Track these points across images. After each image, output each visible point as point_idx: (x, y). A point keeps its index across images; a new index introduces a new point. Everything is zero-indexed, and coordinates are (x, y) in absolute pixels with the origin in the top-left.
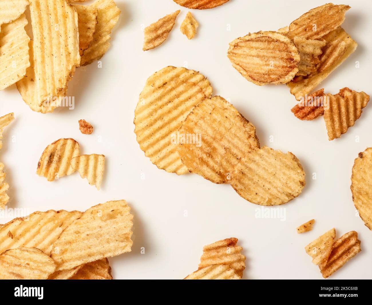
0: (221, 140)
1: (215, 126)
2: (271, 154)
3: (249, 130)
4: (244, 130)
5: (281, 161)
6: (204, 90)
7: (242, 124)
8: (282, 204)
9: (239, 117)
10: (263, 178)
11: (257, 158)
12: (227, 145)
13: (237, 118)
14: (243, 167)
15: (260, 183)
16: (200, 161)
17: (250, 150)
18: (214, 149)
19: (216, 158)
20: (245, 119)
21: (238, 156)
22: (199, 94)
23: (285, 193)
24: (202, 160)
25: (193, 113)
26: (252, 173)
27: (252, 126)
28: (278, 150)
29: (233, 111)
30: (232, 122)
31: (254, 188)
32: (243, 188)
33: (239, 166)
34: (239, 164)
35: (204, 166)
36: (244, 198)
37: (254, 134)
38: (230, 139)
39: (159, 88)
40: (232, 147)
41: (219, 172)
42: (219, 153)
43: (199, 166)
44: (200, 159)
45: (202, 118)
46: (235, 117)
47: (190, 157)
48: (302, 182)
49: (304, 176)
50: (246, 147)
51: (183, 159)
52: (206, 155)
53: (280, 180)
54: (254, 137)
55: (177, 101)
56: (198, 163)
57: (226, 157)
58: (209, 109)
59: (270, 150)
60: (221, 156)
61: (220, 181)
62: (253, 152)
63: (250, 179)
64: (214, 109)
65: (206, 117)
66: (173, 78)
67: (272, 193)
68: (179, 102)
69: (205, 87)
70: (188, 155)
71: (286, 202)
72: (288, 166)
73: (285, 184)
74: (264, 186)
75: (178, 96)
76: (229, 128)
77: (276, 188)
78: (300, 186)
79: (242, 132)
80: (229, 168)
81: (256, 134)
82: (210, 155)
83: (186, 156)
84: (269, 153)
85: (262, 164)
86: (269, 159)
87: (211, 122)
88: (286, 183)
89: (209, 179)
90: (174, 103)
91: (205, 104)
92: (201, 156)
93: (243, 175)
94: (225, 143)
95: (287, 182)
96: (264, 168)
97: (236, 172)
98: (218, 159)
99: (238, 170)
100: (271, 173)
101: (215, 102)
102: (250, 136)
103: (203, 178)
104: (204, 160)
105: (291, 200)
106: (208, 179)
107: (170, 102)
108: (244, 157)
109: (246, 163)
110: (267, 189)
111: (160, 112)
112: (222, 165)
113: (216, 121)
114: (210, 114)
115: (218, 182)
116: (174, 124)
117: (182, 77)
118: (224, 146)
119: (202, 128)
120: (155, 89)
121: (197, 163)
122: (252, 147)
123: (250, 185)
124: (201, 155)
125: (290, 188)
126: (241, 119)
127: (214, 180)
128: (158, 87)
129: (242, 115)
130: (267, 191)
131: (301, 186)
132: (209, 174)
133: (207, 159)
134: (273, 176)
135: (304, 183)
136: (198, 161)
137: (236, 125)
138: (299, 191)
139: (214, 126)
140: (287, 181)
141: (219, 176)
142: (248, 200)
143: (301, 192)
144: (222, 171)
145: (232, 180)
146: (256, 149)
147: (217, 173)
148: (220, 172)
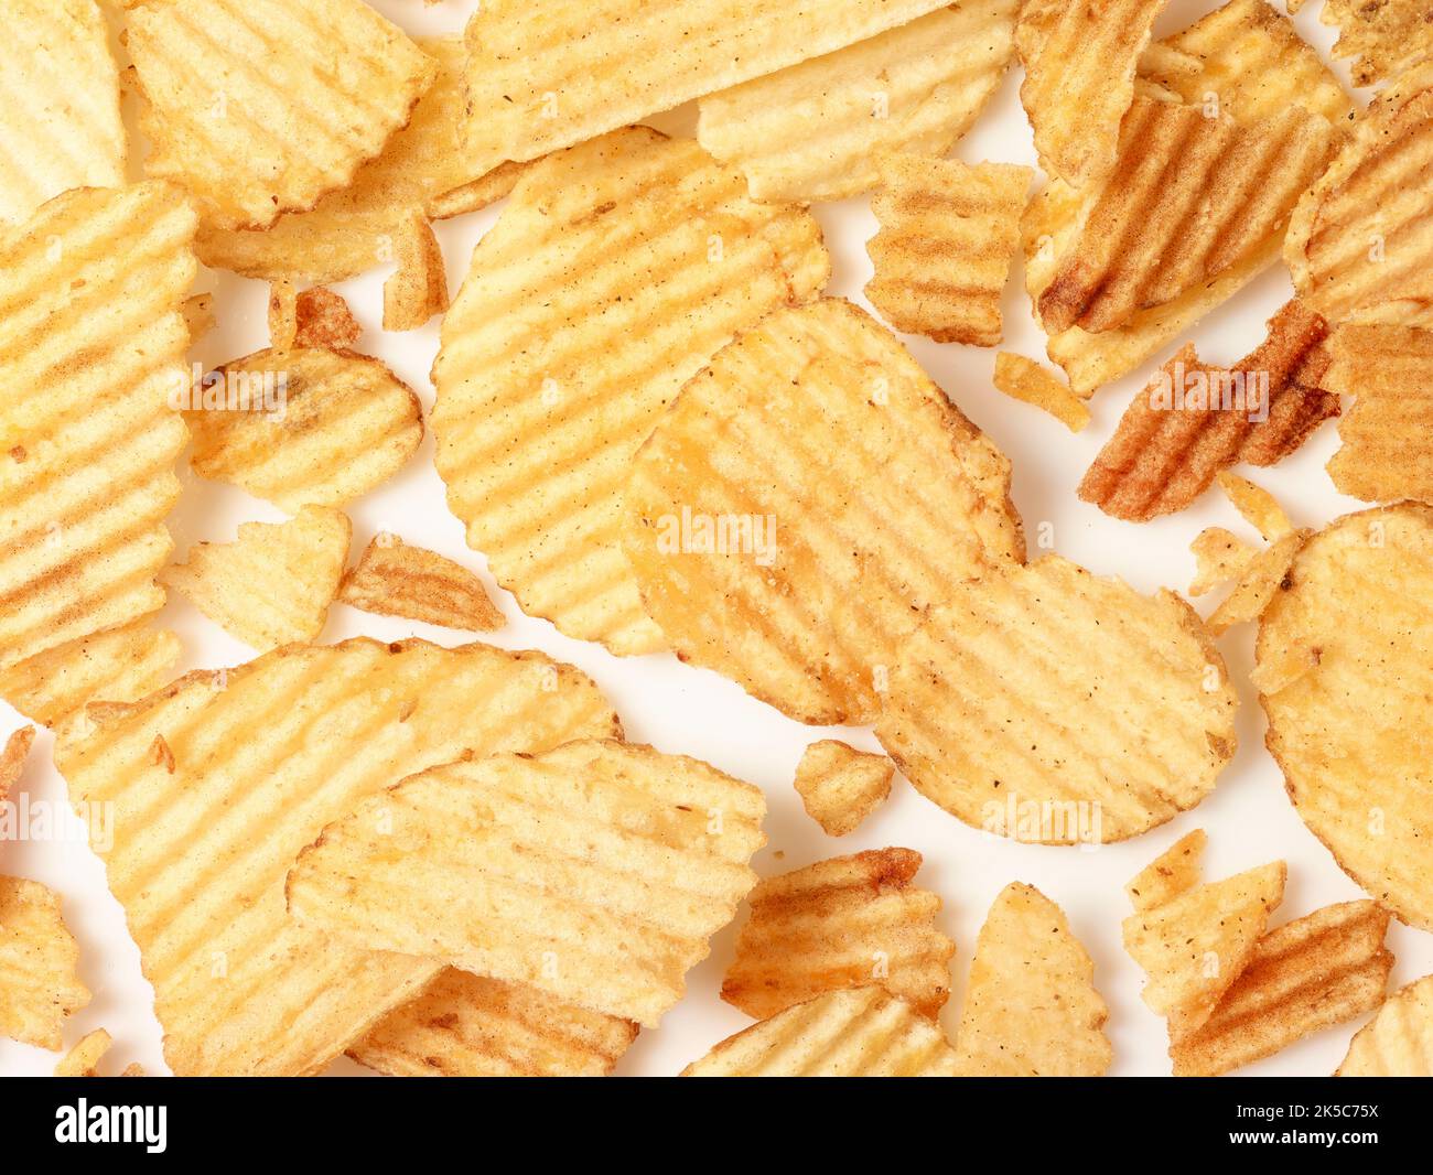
0: (838, 514)
1: (815, 446)
2: (1078, 593)
3: (978, 473)
4: (956, 470)
5: (1122, 631)
6: (787, 262)
7: (946, 440)
8: (1116, 840)
9: (932, 407)
10: (1033, 710)
11: (1009, 612)
12: (867, 539)
13: (923, 411)
14: (939, 653)
15: (1017, 730)
16: (733, 609)
17: (976, 572)
18: (805, 555)
19: (809, 600)
20: (964, 418)
21: (916, 594)
22: (761, 278)
23: (1136, 789)
24: (742, 606)
25: (711, 374)
26: (979, 684)
27: (994, 456)
28: (1115, 579)
29: (908, 378)
30: (900, 431)
31: (988, 755)
32: (932, 751)
33: (922, 646)
34: (922, 638)
35: (750, 633)
36: (938, 803)
37: (999, 493)
38: (884, 511)
39: (576, 223)
40: (889, 550)
41: (819, 667)
42: (827, 575)
43: (728, 634)
44: (735, 599)
45: (756, 401)
46: (915, 408)
47: (684, 585)
48: (1220, 738)
49: (1230, 711)
50: (958, 553)
51: (648, 595)
52: (762, 584)
53: (1114, 725)
54: (999, 507)
55: (650, 297)
56: (724, 618)
57: (858, 597)
58: (793, 359)
59: (1075, 574)
60: (837, 589)
61: (825, 711)
62: (990, 580)
63: (967, 712)
64: (812, 361)
65: (773, 398)
66: (648, 189)
67: (1072, 784)
68: (662, 303)
69: (794, 250)
70: (674, 576)
71: (1137, 834)
72: (1156, 658)
73: (1135, 744)
74: (1034, 748)
75: (659, 277)
76: (882, 458)
77: (1093, 759)
78: (1210, 759)
79: (944, 477)
80: (869, 652)
81: (1012, 495)
82: (780, 581)
83: (666, 578)
84: (1067, 589)
85: (1032, 641)
86: (1067, 617)
87: (798, 425)
88: (1144, 740)
89: (769, 700)
90: (637, 309)
91: (772, 333)
92: (739, 585)
93: (935, 691)
94: (856, 527)
95: (1150, 736)
96: (1041, 664)
97: (905, 673)
98: (821, 604)
99: (914, 663)
100: (1073, 687)
101: (821, 328)
102: (979, 505)
103: (740, 690)
104: (751, 604)
105: (1163, 822)
106: (764, 696)
107: (619, 299)
108: (948, 603)
109: (952, 633)
110: (1050, 764)
111: (563, 340)
112: (835, 637)
113: (820, 420)
114: (795, 383)
115: (814, 712)
116: (625, 408)
117: (691, 188)
118: (854, 542)
119: (751, 450)
120: (553, 226)
121: (716, 620)
122: (991, 554)
123: (968, 741)
124: (740, 579)
125: (1159, 763)
126: (943, 417)
127: (797, 704)
128: (567, 218)
129: (947, 400)
130: (1051, 772)
131: (1216, 759)
132: (773, 675)
133: (764, 601)
134: (1083, 703)
135: (1230, 743)
136: (720, 607)
137: (915, 443)
138: (1202, 779)
139: (809, 440)
140: (1148, 728)
141: (819, 687)
142: (955, 813)
143: (1210, 785)
144: (834, 662)
145: (885, 710)
146: (1009, 566)
147: (810, 670)
148: (826, 669)
